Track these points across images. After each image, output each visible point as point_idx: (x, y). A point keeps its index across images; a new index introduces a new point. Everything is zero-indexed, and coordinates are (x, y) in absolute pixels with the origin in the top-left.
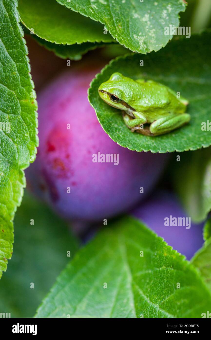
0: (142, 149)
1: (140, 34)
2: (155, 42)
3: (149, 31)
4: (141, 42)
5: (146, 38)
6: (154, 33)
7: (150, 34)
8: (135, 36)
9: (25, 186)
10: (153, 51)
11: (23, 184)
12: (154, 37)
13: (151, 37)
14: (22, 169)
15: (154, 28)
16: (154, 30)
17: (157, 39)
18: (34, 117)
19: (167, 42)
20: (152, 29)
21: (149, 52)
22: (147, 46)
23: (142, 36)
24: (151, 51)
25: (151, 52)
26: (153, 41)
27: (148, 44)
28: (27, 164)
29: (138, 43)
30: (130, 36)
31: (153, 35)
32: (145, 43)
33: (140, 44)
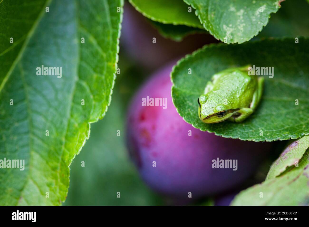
0: (206, 130)
1: (230, 25)
2: (242, 35)
3: (239, 25)
4: (228, 33)
5: (235, 31)
6: (244, 27)
7: (239, 28)
8: (225, 26)
9: (88, 138)
10: (237, 43)
11: (87, 136)
12: (241, 31)
13: (239, 30)
14: (90, 123)
15: (245, 22)
16: (244, 25)
17: (244, 33)
18: (112, 79)
19: (252, 37)
20: (242, 23)
21: (233, 43)
22: (233, 37)
23: (232, 27)
24: (235, 42)
25: (234, 44)
26: (240, 34)
27: (235, 36)
28: (96, 120)
29: (225, 32)
30: (221, 25)
31: (242, 29)
32: (232, 34)
33: (226, 34)
